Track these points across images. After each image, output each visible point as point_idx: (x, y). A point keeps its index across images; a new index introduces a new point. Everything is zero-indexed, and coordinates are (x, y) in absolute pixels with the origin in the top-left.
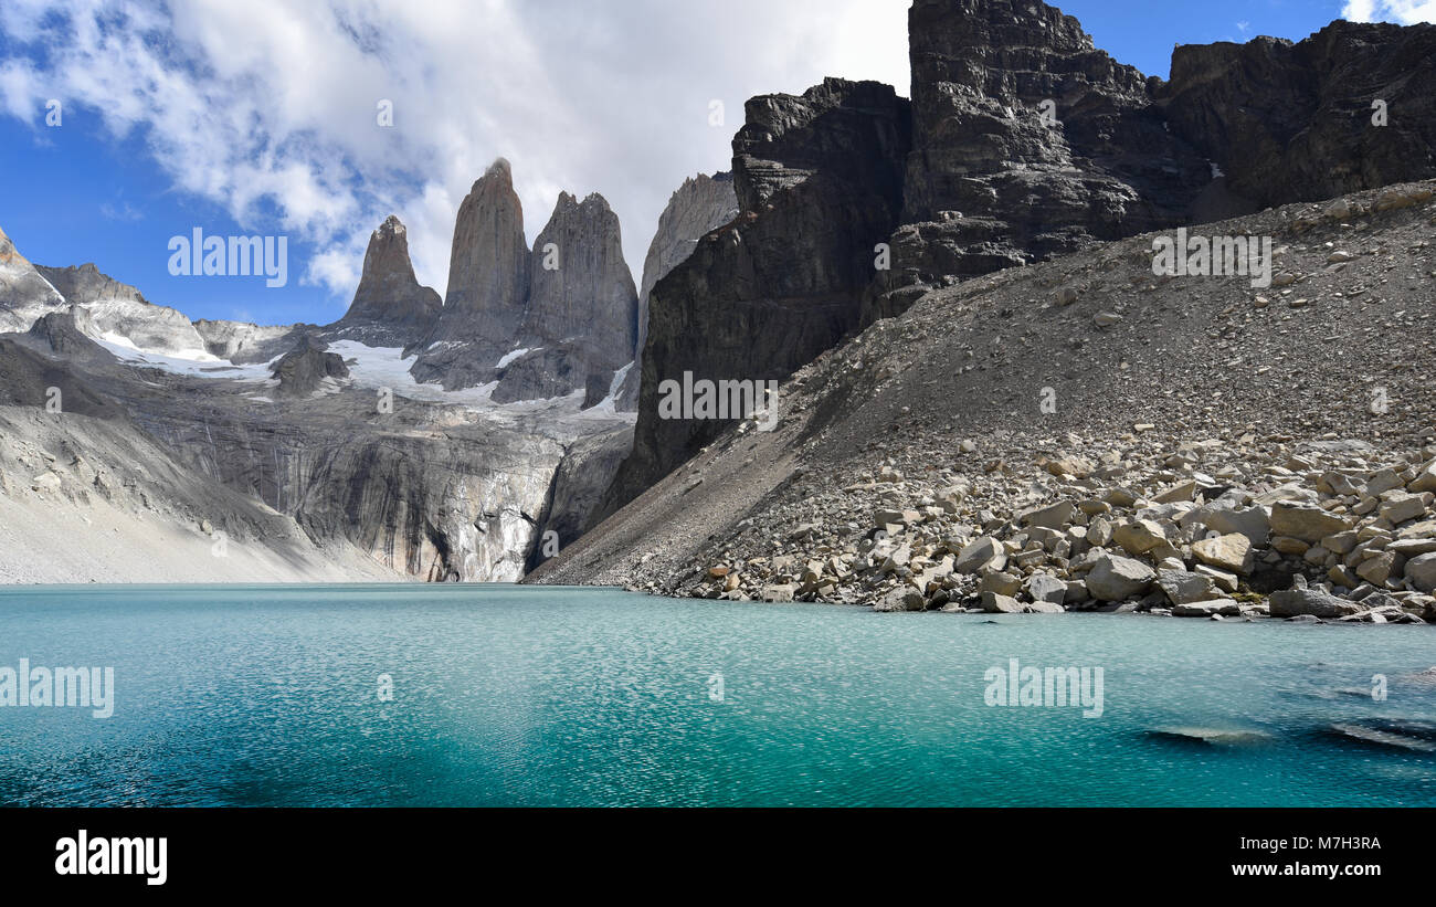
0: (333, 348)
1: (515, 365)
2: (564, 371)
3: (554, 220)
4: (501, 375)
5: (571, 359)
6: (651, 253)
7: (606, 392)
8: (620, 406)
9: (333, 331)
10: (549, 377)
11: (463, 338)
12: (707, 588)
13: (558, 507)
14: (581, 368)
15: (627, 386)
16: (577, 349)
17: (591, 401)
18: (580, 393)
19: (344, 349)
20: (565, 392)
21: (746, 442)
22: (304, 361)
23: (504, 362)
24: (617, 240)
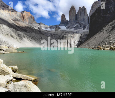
0: (59, 27)
1: (76, 26)
2: (81, 26)
3: (79, 10)
4: (74, 27)
5: (81, 25)
6: (90, 12)
7: (85, 28)
8: (87, 29)
9: (59, 25)
10: (79, 27)
11: (70, 24)
12: (98, 48)
13: (81, 40)
14: (83, 26)
15: (88, 27)
16: (82, 24)
17: (84, 29)
18: (83, 28)
19: (60, 27)
20: (81, 28)
21: (103, 32)
22: (57, 28)
23: (75, 26)
24: (86, 11)
